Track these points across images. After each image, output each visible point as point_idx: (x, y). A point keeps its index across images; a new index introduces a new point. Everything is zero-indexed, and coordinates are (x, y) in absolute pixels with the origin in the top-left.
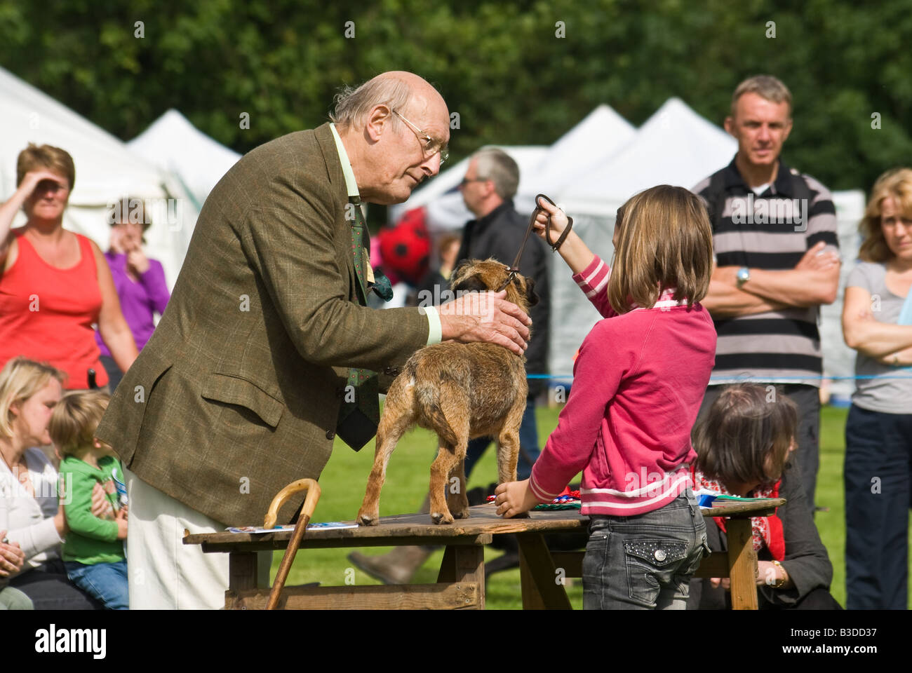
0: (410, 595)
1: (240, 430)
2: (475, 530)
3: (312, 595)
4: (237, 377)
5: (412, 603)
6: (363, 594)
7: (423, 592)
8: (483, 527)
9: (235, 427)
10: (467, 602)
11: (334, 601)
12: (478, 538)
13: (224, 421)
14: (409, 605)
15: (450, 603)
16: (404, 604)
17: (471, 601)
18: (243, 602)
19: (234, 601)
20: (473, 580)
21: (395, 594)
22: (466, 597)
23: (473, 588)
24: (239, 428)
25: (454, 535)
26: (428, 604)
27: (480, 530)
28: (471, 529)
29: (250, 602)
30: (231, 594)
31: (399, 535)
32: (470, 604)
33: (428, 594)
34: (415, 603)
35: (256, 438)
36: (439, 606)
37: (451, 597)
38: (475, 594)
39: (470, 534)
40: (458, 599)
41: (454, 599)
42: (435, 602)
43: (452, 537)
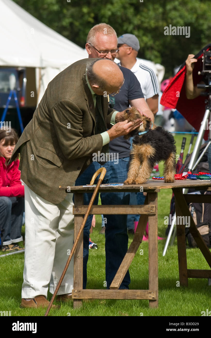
0: (133, 208)
1: (48, 166)
2: (154, 188)
3: (101, 208)
4: (48, 149)
5: (133, 211)
6: (117, 208)
7: (137, 208)
8: (157, 187)
9: (46, 165)
10: (152, 211)
11: (108, 210)
12: (155, 190)
13: (43, 163)
14: (133, 212)
15: (146, 211)
16: (131, 212)
17: (153, 211)
18: (79, 209)
19: (76, 209)
20: (154, 204)
21: (128, 208)
22: (151, 209)
23: (154, 207)
24: (47, 165)
25: (147, 189)
26: (138, 211)
27: (156, 188)
28: (153, 187)
29: (81, 209)
30: (75, 207)
31: (129, 189)
32: (153, 212)
33: (139, 208)
34: (135, 211)
35: (53, 169)
36: (143, 212)
37: (147, 209)
38: (154, 209)
39: (153, 189)
40: (149, 210)
41: (147, 210)
42: (141, 211)
43: (147, 190)
